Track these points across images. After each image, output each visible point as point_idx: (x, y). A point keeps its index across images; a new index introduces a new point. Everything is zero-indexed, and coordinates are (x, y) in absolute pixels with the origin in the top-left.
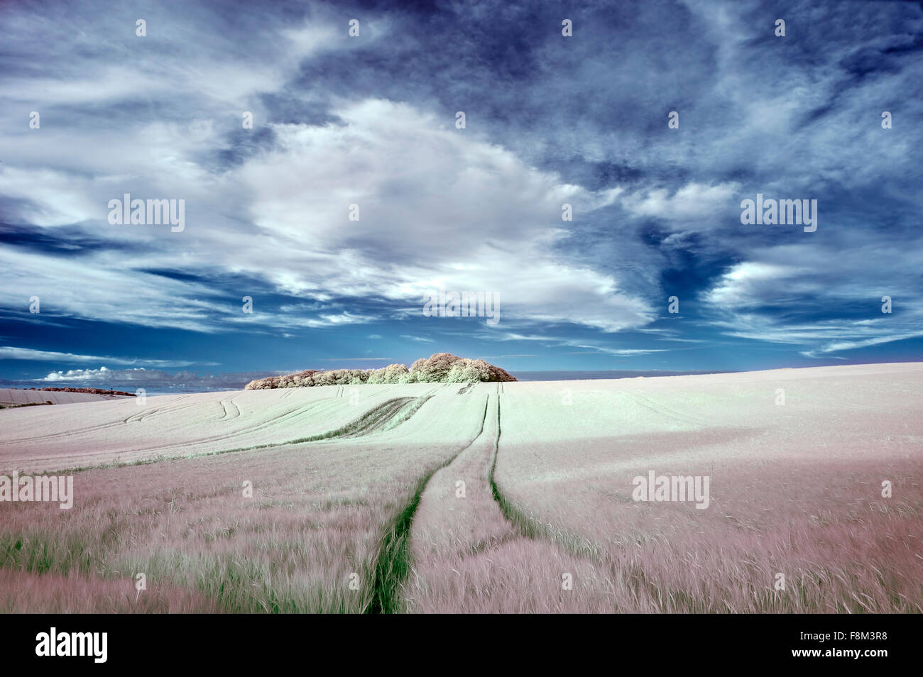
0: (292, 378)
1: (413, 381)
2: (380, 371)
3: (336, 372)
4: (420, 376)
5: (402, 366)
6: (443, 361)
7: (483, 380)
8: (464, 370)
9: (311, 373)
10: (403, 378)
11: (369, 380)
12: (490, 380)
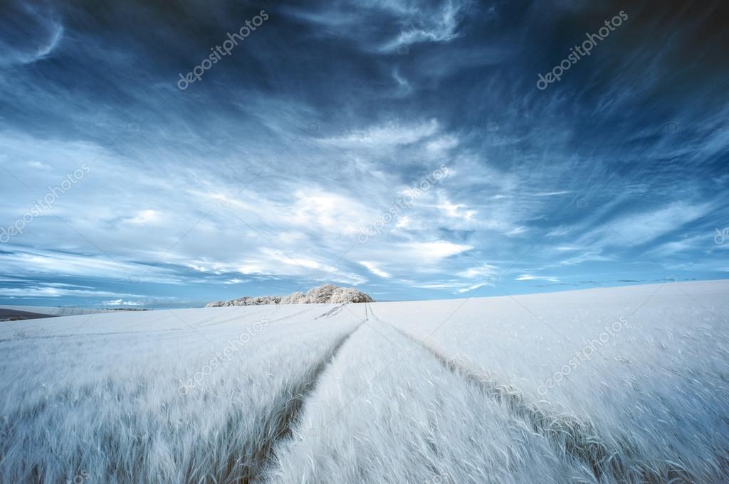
0: (233, 301)
1: (307, 303)
2: (288, 297)
3: (260, 297)
4: (312, 299)
5: (301, 293)
6: (328, 289)
7: (354, 301)
8: (342, 295)
9: (246, 298)
10: (301, 301)
11: (281, 302)
12: (359, 302)
